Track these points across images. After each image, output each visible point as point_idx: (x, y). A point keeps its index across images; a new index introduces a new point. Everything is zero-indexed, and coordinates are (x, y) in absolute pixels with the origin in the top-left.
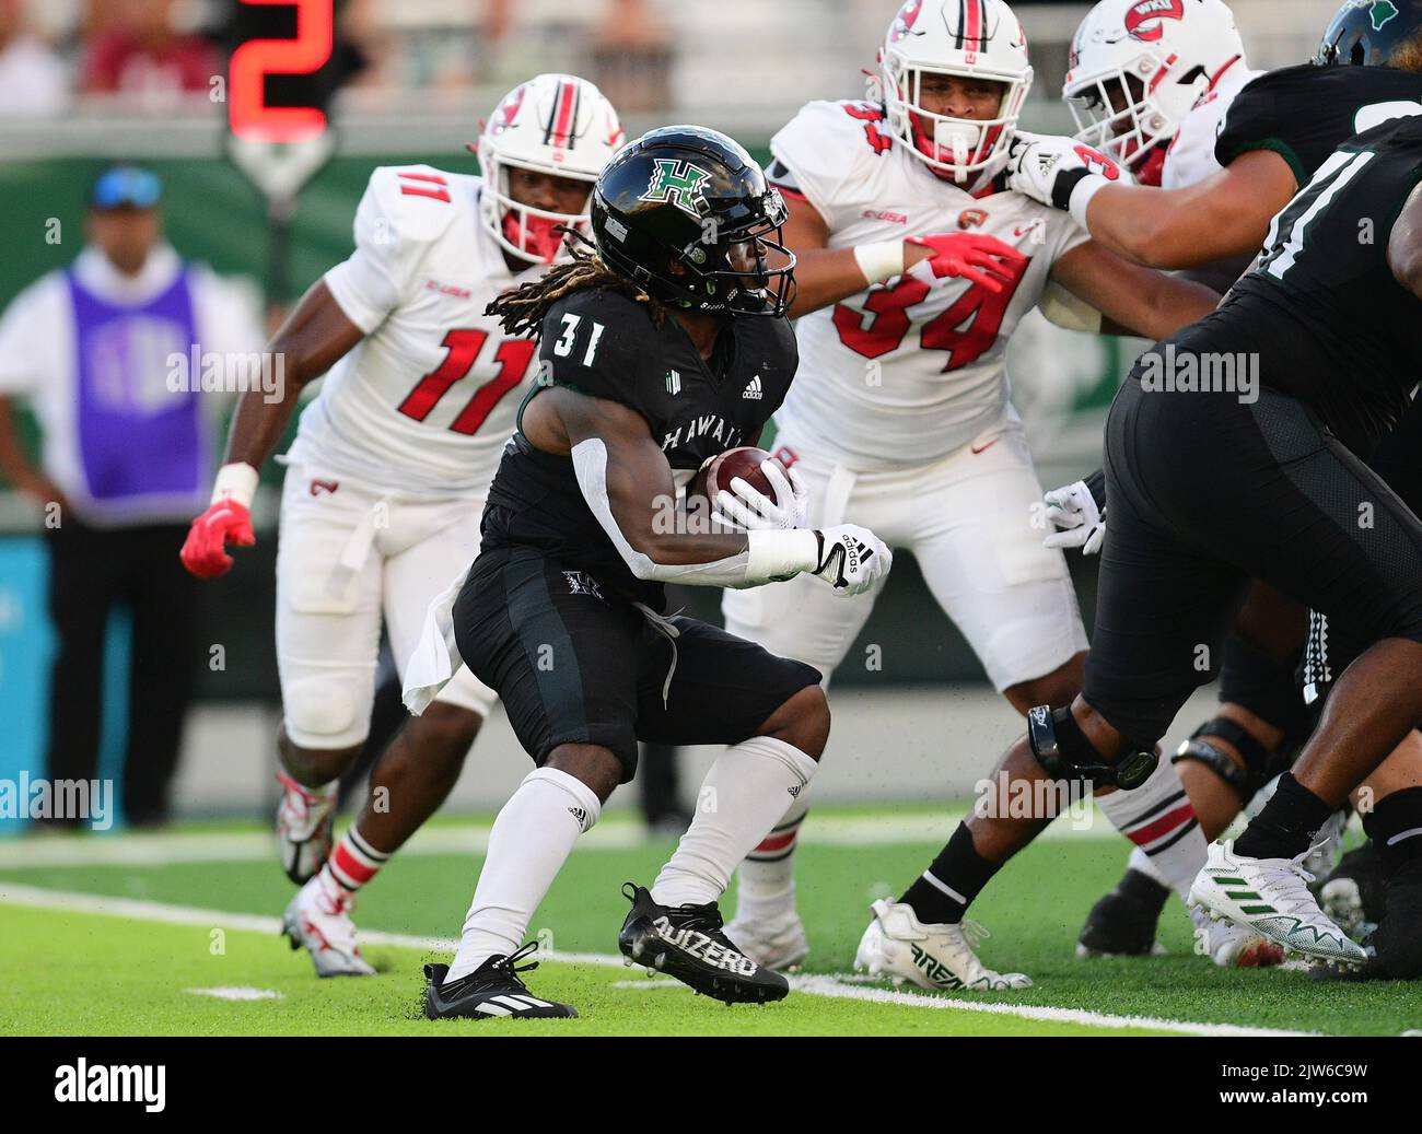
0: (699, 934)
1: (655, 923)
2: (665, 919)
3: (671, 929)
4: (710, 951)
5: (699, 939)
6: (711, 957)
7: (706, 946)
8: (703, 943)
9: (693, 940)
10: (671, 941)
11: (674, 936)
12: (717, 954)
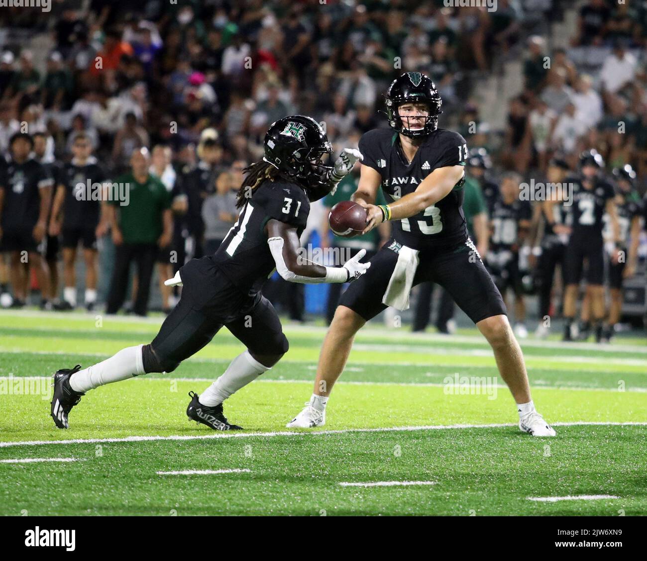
0: (212, 416)
1: (197, 410)
2: (200, 409)
3: (202, 413)
4: (215, 423)
5: (211, 418)
6: (215, 425)
7: (214, 421)
8: (213, 419)
9: (209, 418)
10: (202, 417)
11: (203, 416)
12: (217, 424)
